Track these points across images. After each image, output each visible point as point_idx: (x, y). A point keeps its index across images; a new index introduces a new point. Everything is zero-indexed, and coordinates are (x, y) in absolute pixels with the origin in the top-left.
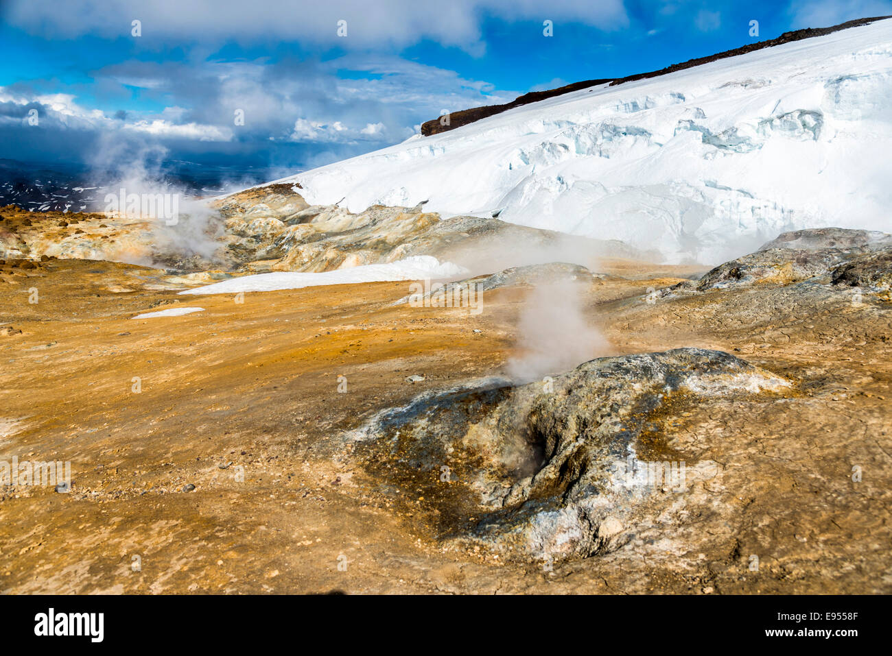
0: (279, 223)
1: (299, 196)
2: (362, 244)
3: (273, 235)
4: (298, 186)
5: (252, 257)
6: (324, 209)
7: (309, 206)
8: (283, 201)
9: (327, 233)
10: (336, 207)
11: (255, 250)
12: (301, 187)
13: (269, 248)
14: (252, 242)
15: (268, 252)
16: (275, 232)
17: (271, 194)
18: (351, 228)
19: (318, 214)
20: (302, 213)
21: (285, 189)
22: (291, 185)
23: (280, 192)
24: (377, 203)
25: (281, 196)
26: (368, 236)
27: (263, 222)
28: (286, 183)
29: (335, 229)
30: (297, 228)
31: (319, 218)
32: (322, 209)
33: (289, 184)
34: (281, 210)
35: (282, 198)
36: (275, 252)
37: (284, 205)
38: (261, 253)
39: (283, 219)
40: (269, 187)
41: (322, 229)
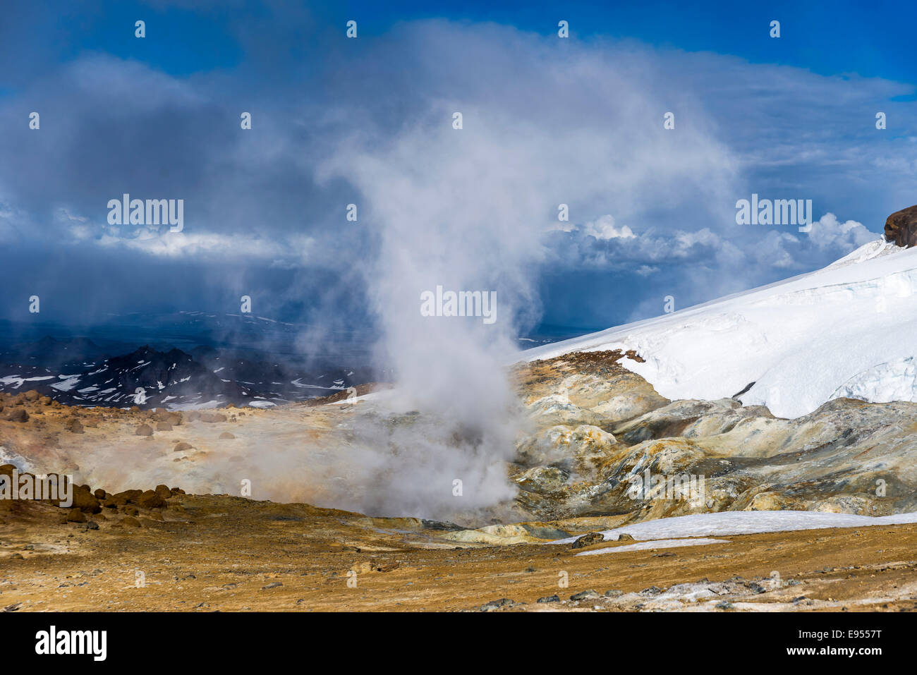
0: (605, 438)
1: (641, 380)
2: (838, 482)
3: (599, 463)
4: (632, 355)
5: (561, 509)
6: (707, 407)
7: (667, 402)
8: (601, 389)
9: (732, 460)
10: (736, 402)
11: (563, 495)
12: (639, 359)
13: (595, 490)
14: (555, 476)
15: (594, 500)
16: (601, 455)
17: (571, 373)
18: (788, 450)
19: (694, 419)
20: (656, 416)
21: (605, 362)
22: (616, 354)
23: (591, 370)
24: (844, 394)
25: (596, 379)
26: (845, 466)
27: (569, 434)
28: (603, 349)
29: (749, 451)
30: (661, 448)
31: (701, 427)
32: (703, 407)
33: (609, 353)
34: (600, 409)
35: (599, 384)
36: (611, 501)
37: (608, 398)
38: (578, 501)
39: (610, 427)
40: (564, 358)
41: (717, 450)
